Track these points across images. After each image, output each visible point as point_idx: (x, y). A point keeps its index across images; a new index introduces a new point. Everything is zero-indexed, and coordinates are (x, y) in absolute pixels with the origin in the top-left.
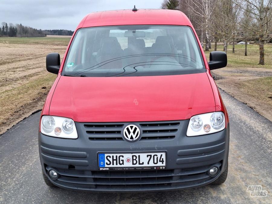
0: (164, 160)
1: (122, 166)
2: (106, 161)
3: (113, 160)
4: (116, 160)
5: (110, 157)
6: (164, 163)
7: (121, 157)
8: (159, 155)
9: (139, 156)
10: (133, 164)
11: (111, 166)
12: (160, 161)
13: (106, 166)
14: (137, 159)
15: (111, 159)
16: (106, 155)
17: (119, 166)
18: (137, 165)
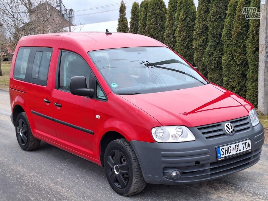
0: (250, 145)
1: (231, 154)
2: (222, 153)
3: (225, 151)
4: (227, 150)
5: (223, 149)
6: (251, 147)
7: (230, 148)
8: (247, 141)
9: (239, 145)
10: (236, 151)
11: (225, 155)
12: (249, 146)
13: (222, 156)
14: (238, 148)
15: (224, 151)
16: (221, 148)
17: (229, 154)
18: (238, 152)
